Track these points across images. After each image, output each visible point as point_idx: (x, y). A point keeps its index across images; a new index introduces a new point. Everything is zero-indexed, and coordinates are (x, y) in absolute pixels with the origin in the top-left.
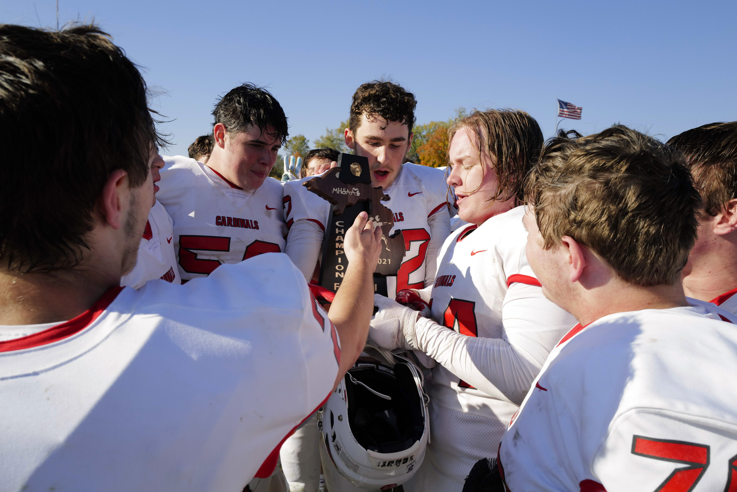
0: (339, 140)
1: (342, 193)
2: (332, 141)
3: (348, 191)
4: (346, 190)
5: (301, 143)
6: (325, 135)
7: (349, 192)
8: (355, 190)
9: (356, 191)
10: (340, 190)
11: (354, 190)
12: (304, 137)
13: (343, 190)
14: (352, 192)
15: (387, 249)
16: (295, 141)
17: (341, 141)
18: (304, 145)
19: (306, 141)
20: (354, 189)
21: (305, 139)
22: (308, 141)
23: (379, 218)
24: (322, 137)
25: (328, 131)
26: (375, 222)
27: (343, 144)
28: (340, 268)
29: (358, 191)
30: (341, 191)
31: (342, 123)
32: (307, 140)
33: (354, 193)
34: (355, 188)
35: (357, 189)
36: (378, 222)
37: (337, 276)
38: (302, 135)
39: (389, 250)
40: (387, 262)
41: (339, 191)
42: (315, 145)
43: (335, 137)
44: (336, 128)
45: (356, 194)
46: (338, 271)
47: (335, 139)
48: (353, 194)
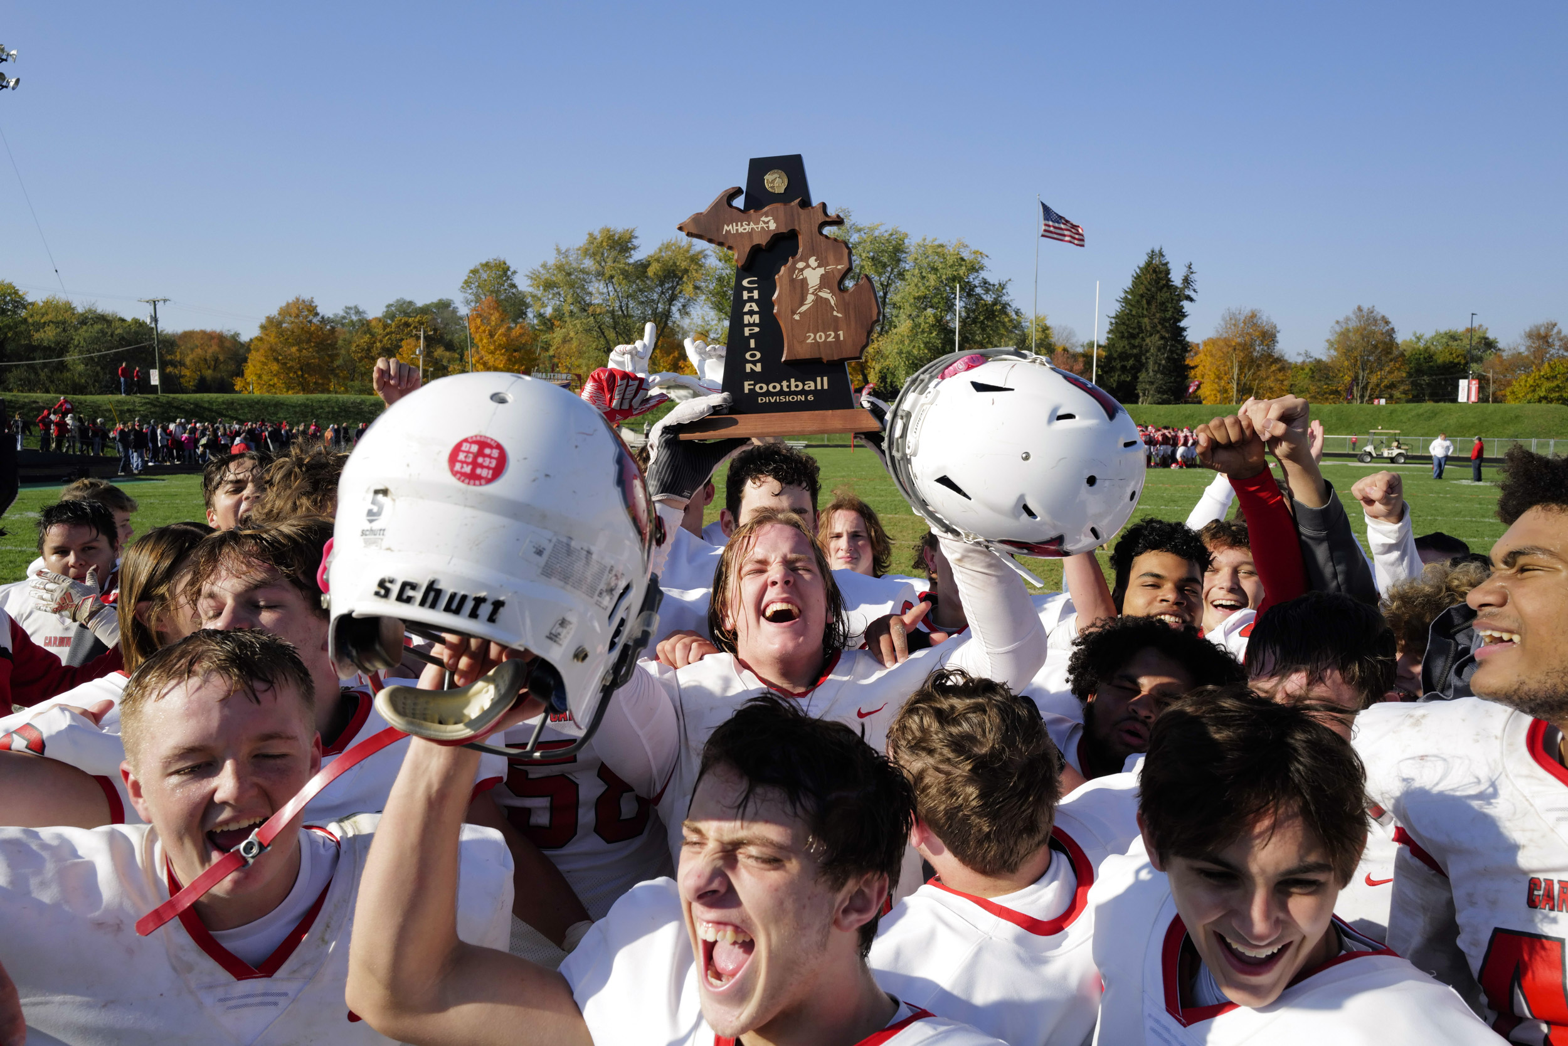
0: (583, 271)
1: (741, 230)
2: (569, 274)
3: (752, 225)
4: (749, 225)
5: (500, 277)
6: (552, 260)
7: (755, 227)
8: (766, 219)
9: (768, 223)
10: (737, 226)
11: (764, 222)
12: (505, 264)
13: (742, 226)
14: (762, 224)
15: (835, 313)
16: (486, 271)
17: (588, 274)
18: (505, 281)
19: (509, 273)
20: (763, 219)
21: (508, 269)
22: (515, 272)
23: (816, 260)
24: (544, 266)
25: (558, 251)
26: (809, 269)
27: (590, 282)
28: (753, 356)
29: (772, 221)
30: (739, 227)
31: (591, 235)
32: (512, 270)
33: (764, 226)
34: (767, 217)
35: (770, 218)
36: (814, 269)
37: (748, 370)
38: (502, 259)
39: (840, 315)
40: (837, 337)
41: (735, 228)
42: (529, 282)
43: (574, 265)
44: (577, 246)
45: (768, 227)
46: (749, 362)
47: (575, 270)
48: (762, 228)
